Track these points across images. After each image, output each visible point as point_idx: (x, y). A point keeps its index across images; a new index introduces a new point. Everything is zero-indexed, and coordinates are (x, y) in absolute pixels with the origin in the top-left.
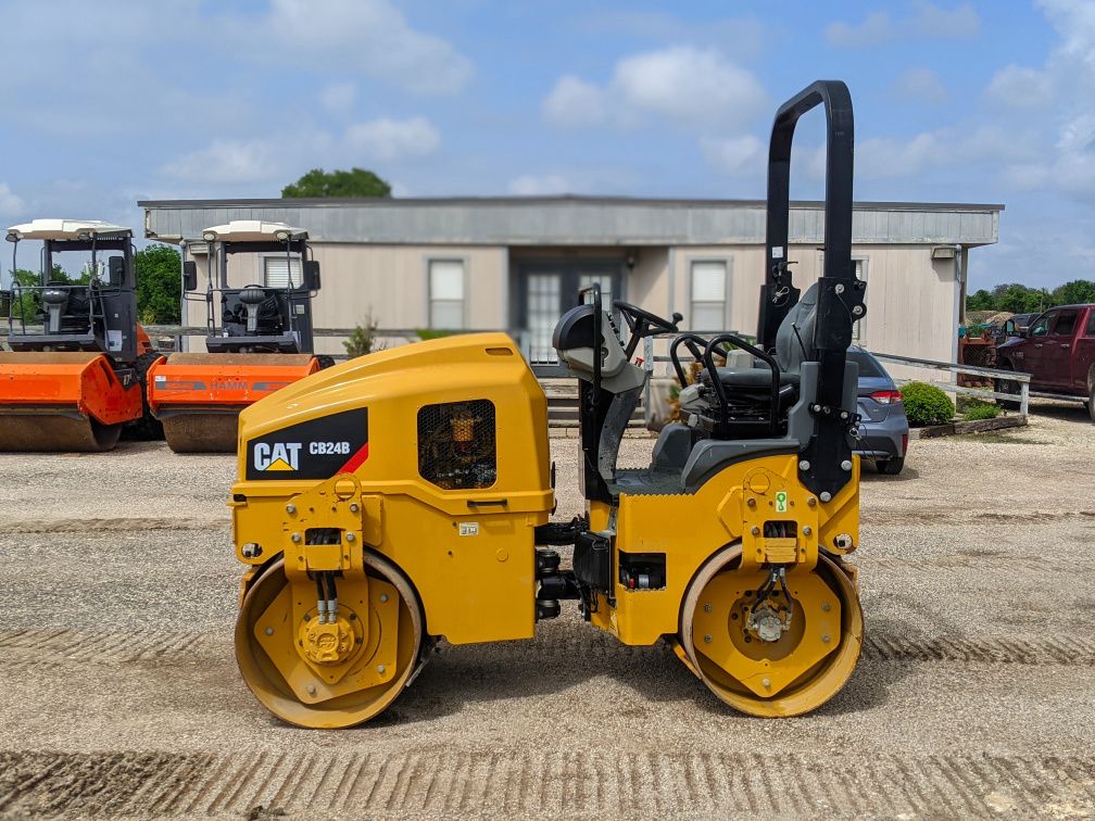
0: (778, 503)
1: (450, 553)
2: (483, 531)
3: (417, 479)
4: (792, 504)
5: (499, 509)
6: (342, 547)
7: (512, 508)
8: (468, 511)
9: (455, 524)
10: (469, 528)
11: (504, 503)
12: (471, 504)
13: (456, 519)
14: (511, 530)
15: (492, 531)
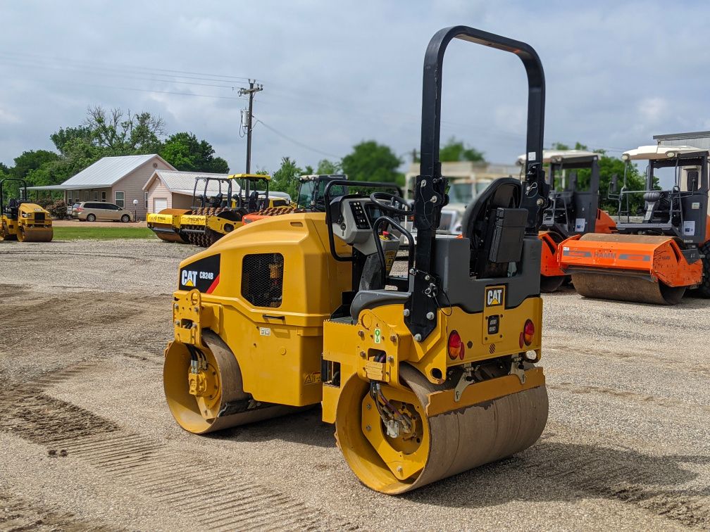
0: (376, 336)
1: (255, 345)
2: (273, 334)
3: (239, 298)
4: (383, 338)
5: (280, 322)
6: (191, 331)
7: (288, 322)
8: (263, 321)
9: (258, 328)
10: (265, 331)
11: (282, 318)
12: (265, 316)
13: (259, 325)
14: (288, 336)
15: (278, 335)
